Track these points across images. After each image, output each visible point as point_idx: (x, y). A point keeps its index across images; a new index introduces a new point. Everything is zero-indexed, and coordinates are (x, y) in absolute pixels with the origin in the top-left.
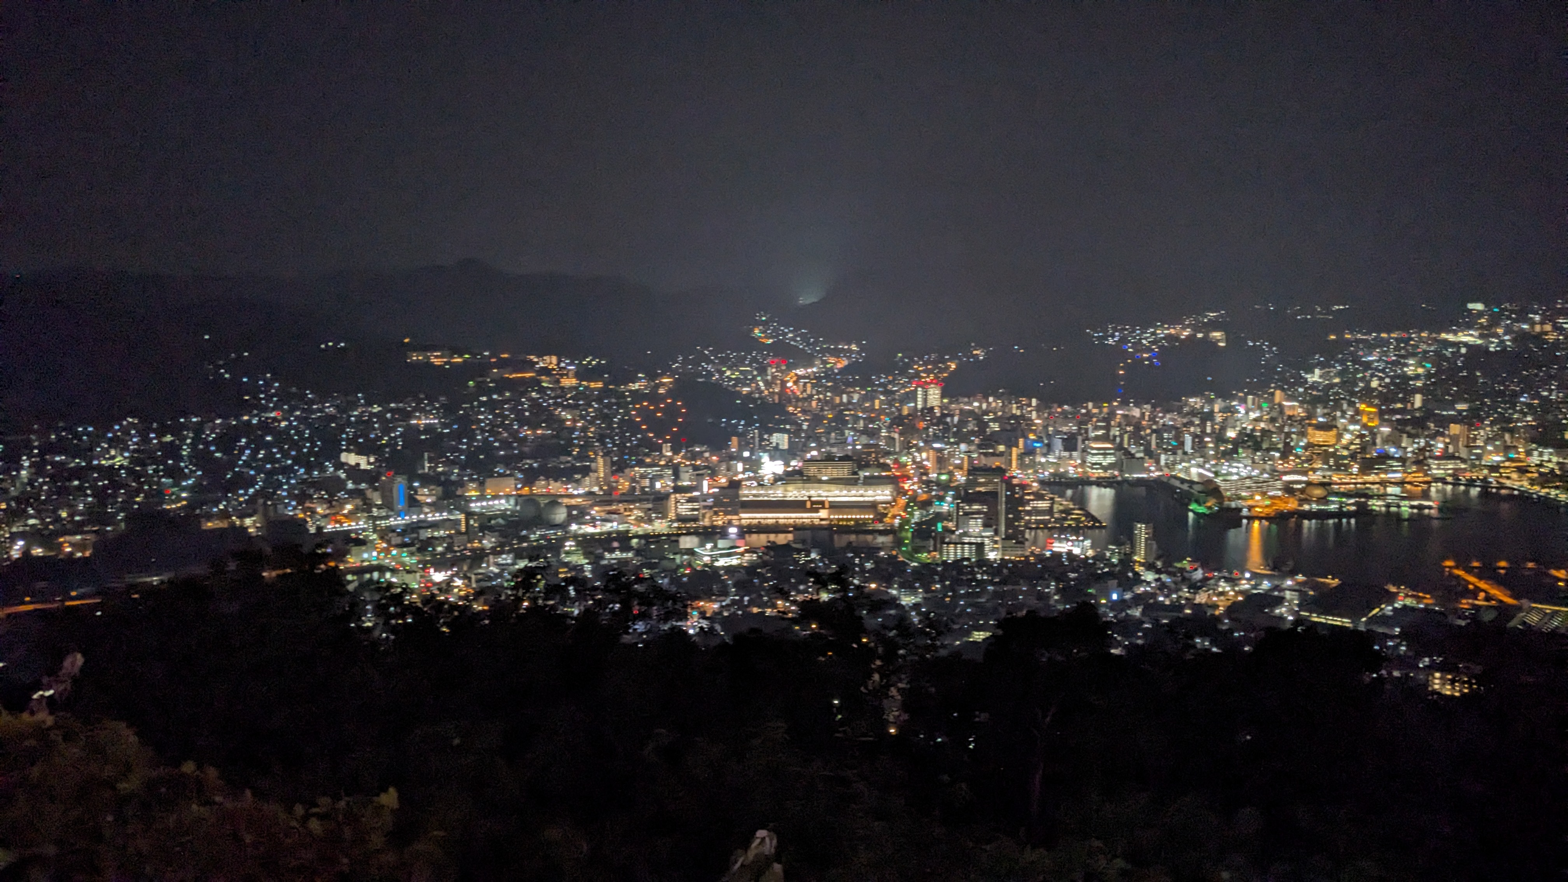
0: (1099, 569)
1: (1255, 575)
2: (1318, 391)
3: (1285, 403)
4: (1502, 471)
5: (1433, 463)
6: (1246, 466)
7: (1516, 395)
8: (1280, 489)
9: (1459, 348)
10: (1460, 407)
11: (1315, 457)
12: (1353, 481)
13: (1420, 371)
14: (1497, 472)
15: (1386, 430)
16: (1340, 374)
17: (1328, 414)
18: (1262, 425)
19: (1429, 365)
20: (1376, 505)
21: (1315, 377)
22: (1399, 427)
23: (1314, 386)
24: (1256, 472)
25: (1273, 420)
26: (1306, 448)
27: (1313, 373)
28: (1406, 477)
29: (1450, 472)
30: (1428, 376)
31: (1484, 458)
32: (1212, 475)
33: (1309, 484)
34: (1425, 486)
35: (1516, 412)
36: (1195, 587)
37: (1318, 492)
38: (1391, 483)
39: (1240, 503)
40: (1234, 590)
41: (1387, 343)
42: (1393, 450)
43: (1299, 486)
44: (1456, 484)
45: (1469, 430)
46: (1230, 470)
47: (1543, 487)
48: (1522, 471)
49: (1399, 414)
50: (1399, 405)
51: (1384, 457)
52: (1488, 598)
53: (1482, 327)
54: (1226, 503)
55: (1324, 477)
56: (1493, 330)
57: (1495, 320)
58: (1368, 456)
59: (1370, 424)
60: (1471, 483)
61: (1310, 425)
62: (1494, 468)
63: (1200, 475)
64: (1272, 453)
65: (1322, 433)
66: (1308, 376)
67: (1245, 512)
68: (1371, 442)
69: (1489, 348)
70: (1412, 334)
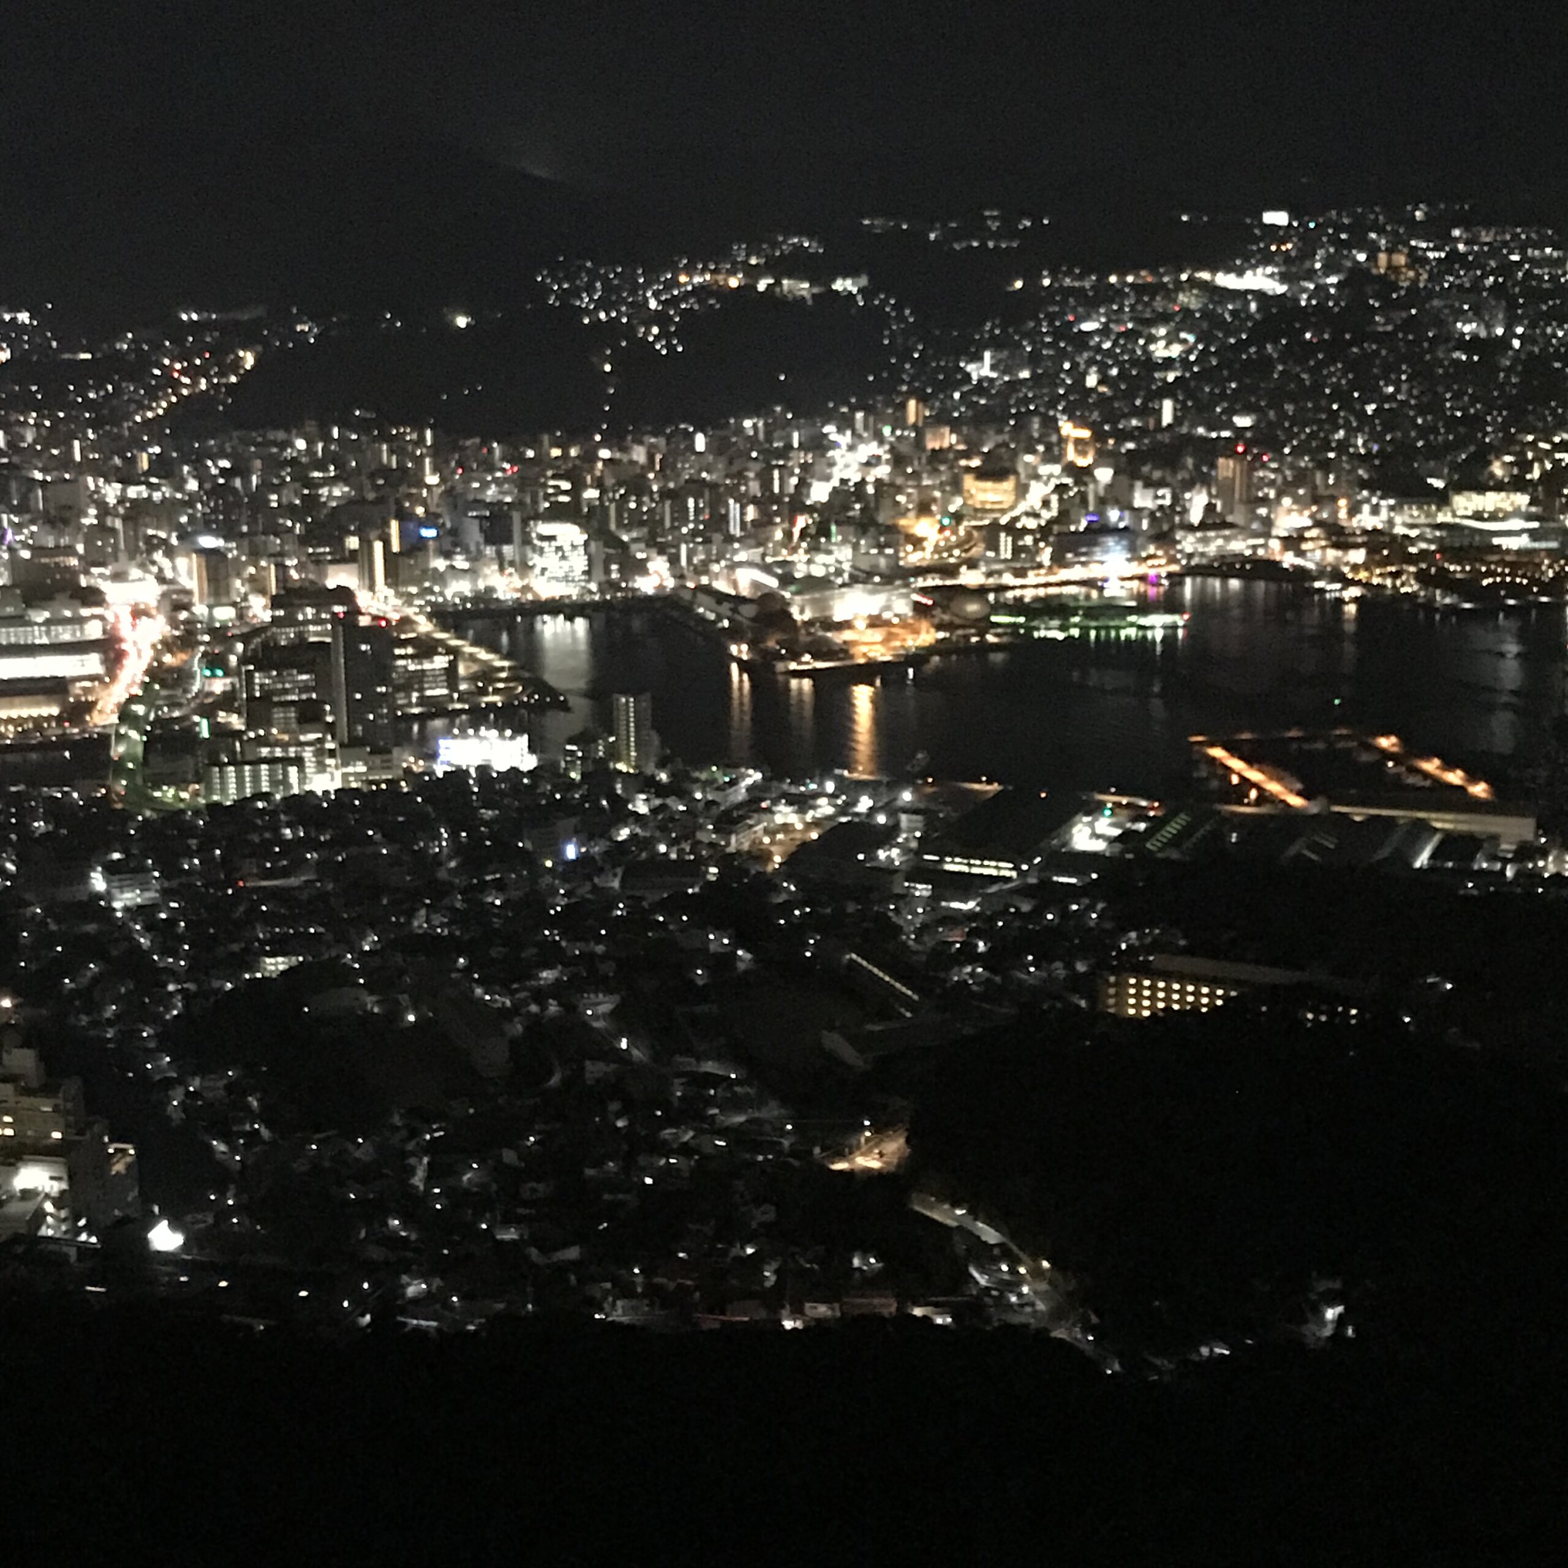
0: (543, 795)
2: (989, 396)
3: (926, 425)
6: (841, 561)
8: (904, 606)
9: (1248, 303)
10: (1243, 422)
11: (974, 535)
12: (1040, 580)
13: (1176, 350)
14: (1295, 546)
15: (1106, 473)
16: (1030, 361)
18: (880, 472)
19: (1190, 339)
21: (984, 368)
22: (1130, 467)
23: (982, 387)
25: (900, 461)
26: (957, 515)
27: (980, 359)
29: (1215, 553)
30: (1189, 360)
31: (1276, 522)
32: (775, 583)
33: (958, 592)
37: (975, 605)
40: (802, 820)
41: (1116, 293)
42: (1115, 514)
44: (1226, 576)
45: (1253, 468)
46: (813, 570)
49: (1131, 440)
50: (1134, 422)
52: (1262, 800)
53: (1287, 259)
55: (989, 576)
56: (1307, 264)
57: (1308, 244)
58: (1071, 529)
59: (1079, 463)
61: (969, 469)
62: (1292, 542)
63: (756, 585)
65: (989, 485)
66: (973, 367)
68: (1077, 500)
69: (1298, 300)
70: (1163, 275)
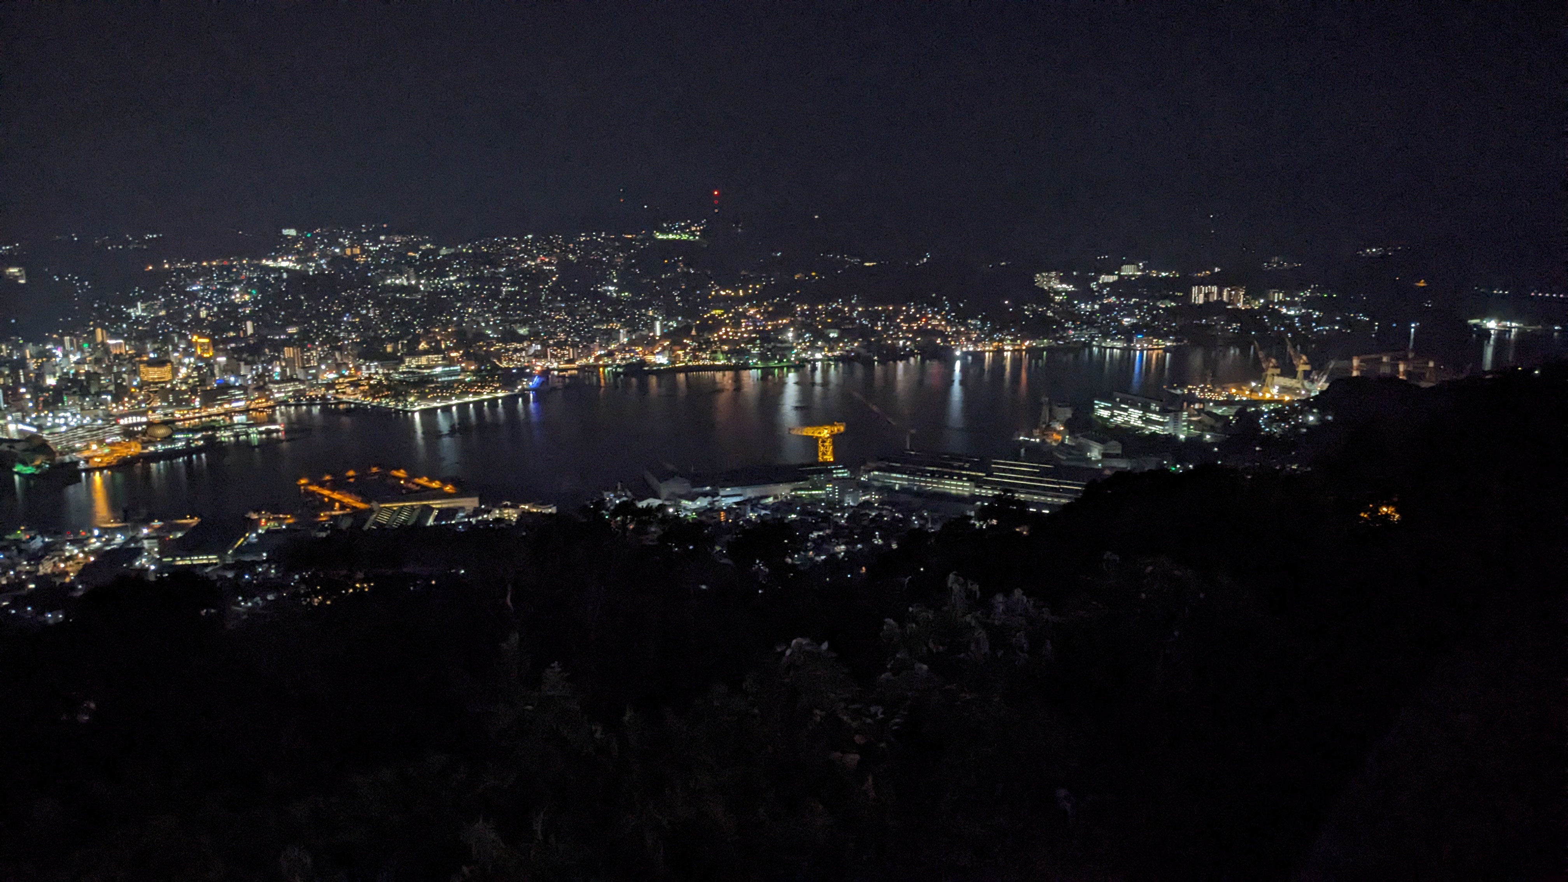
1: (104, 531)
2: (144, 326)
3: (111, 342)
4: (337, 387)
5: (274, 388)
6: (74, 415)
7: (339, 315)
8: (118, 435)
9: (282, 273)
10: (292, 330)
11: (152, 395)
12: (197, 415)
13: (247, 297)
14: (333, 388)
15: (222, 359)
16: (165, 306)
17: (158, 349)
18: (86, 368)
19: (254, 292)
20: (225, 436)
21: (138, 311)
22: (236, 356)
23: (138, 321)
24: (87, 420)
25: (98, 361)
26: (140, 387)
27: (136, 306)
28: (250, 404)
29: (291, 394)
30: (255, 303)
31: (321, 377)
32: (34, 430)
33: (150, 424)
34: (270, 411)
35: (341, 331)
36: (36, 558)
37: (162, 431)
38: (236, 412)
39: (75, 456)
40: (83, 552)
41: (209, 271)
42: (232, 379)
43: (140, 428)
44: (298, 405)
45: (302, 352)
46: (57, 421)
47: (374, 398)
48: (355, 384)
49: (232, 342)
50: (232, 334)
51: (225, 388)
52: (343, 507)
53: (298, 252)
54: (58, 458)
55: (166, 415)
56: (310, 255)
57: (310, 246)
58: (208, 388)
59: (205, 355)
60: (311, 402)
61: (142, 362)
62: (330, 385)
63: (20, 431)
64: (104, 397)
65: (156, 369)
66: (131, 310)
67: (82, 465)
68: (209, 373)
69: (308, 272)
70: (233, 261)
